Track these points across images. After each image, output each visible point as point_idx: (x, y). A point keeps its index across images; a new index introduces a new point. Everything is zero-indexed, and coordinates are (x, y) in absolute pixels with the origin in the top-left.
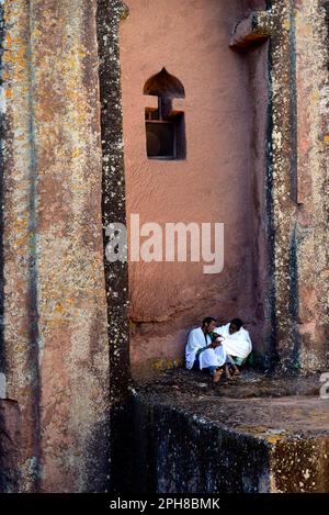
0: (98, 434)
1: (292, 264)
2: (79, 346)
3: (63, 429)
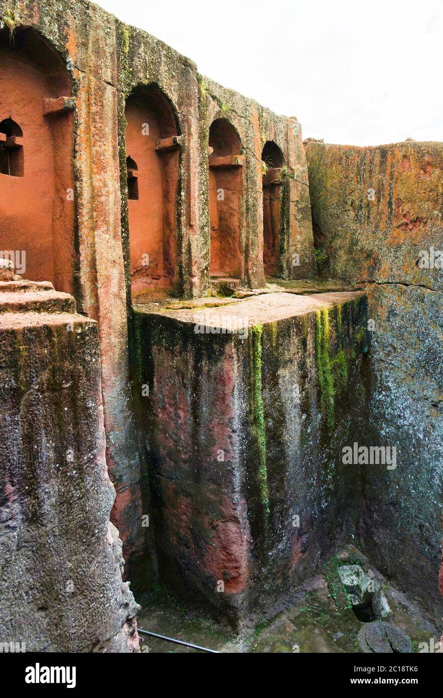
0: (122, 327)
1: (189, 251)
2: (114, 288)
3: (109, 326)
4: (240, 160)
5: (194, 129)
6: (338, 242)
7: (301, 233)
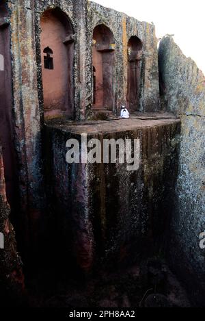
3: (30, 133)
4: (113, 47)
5: (82, 31)
6: (171, 92)
7: (151, 87)
